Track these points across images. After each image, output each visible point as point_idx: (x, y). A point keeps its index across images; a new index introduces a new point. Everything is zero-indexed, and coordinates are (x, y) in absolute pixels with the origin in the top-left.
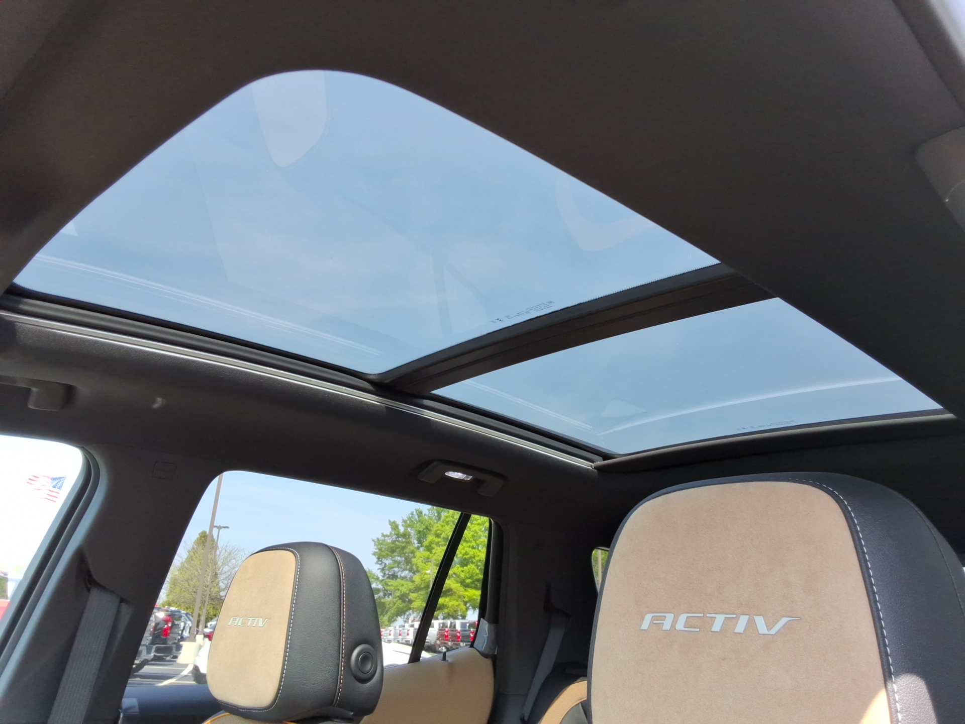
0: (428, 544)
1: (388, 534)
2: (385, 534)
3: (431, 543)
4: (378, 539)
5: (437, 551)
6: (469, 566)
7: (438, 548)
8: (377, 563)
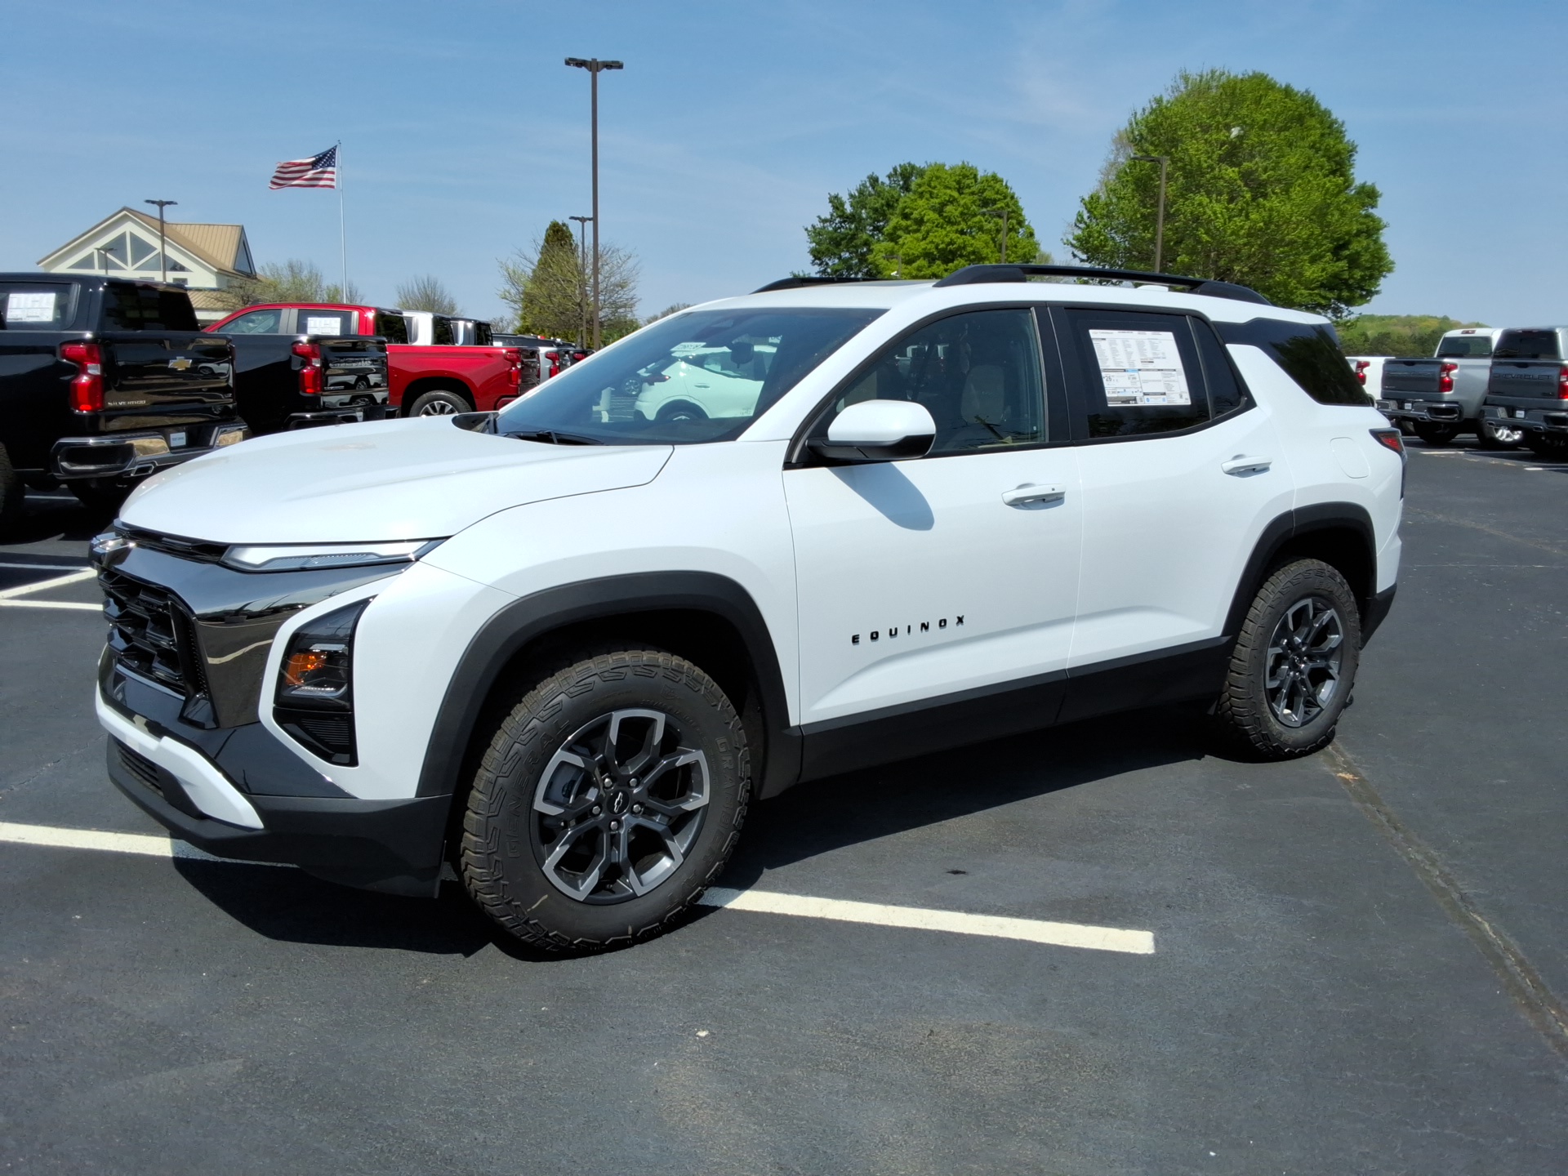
0: (891, 231)
1: (829, 217)
2: (823, 217)
3: (895, 228)
4: (813, 226)
5: (906, 241)
6: (956, 262)
7: (908, 236)
8: (813, 263)
